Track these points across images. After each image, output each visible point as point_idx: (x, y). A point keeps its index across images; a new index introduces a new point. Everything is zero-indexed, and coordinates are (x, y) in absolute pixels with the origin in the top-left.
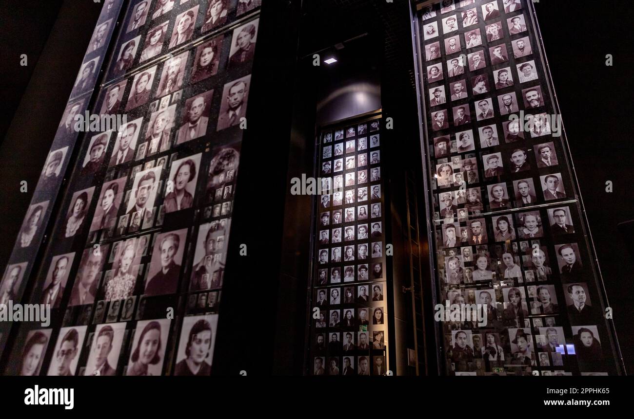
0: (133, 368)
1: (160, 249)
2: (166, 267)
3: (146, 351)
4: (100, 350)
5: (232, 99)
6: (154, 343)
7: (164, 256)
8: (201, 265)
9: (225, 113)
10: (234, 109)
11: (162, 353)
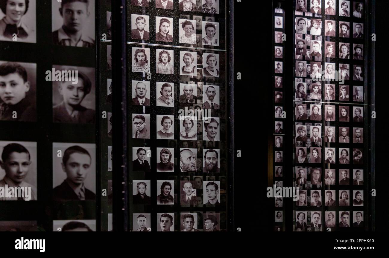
0: (341, 200)
1: (341, 173)
2: (345, 178)
3: (344, 197)
4: (328, 196)
5: (357, 134)
6: (346, 195)
7: (343, 175)
8: (355, 179)
9: (355, 138)
10: (358, 138)
11: (349, 197)
